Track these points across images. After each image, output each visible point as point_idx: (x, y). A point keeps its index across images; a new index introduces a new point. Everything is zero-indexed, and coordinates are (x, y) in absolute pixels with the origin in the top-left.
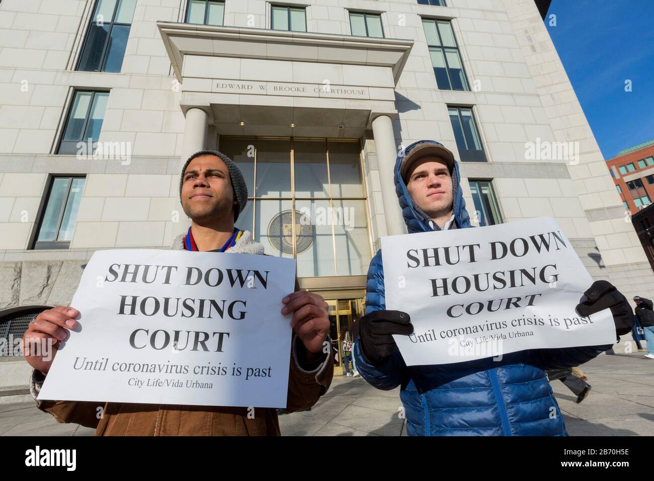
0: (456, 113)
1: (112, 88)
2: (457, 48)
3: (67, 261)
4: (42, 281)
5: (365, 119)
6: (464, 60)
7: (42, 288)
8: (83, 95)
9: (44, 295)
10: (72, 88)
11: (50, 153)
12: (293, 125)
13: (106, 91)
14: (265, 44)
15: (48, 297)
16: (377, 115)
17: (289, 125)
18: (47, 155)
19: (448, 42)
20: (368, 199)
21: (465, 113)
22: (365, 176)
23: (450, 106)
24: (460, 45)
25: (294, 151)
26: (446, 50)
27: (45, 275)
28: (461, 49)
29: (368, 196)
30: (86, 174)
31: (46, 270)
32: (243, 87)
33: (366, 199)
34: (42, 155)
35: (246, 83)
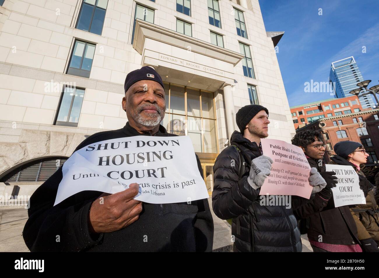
0: (250, 87)
1: (98, 43)
2: (251, 59)
3: (77, 133)
4: (64, 143)
5: (221, 85)
6: (254, 65)
7: (64, 147)
8: (79, 43)
9: (65, 151)
10: (74, 38)
11: (64, 73)
12: (189, 82)
13: (94, 44)
14: (184, 42)
15: (66, 152)
16: (227, 85)
17: (188, 81)
18: (62, 74)
19: (248, 56)
20: (217, 120)
21: (253, 88)
22: (215, 110)
23: (248, 84)
24: (252, 58)
25: (187, 93)
26: (247, 59)
27: (65, 140)
28: (253, 60)
29: (217, 119)
30: (85, 88)
31: (65, 137)
32: (173, 60)
33: (216, 120)
34: (59, 73)
35: (174, 59)
